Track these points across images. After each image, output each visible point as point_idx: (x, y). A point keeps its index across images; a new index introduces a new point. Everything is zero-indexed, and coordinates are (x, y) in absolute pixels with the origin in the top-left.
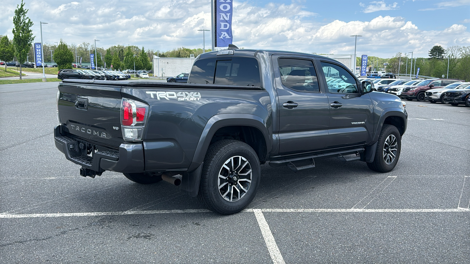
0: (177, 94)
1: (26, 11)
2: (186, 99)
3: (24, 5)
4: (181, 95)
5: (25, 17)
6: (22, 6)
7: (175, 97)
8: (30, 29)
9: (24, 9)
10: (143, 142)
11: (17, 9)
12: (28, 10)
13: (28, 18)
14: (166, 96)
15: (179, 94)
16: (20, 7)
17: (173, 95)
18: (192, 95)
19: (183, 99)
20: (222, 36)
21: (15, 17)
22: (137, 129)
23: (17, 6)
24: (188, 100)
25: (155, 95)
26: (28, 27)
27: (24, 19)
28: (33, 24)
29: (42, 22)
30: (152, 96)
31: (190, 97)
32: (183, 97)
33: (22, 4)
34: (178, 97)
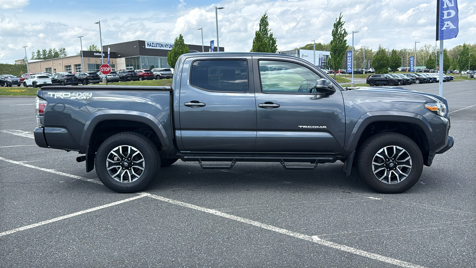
0: (71, 94)
1: (343, 23)
2: (77, 97)
3: (342, 17)
4: (75, 95)
5: (342, 29)
6: (340, 19)
7: (69, 96)
8: (345, 39)
9: (341, 22)
10: (44, 127)
11: (336, 22)
12: (345, 22)
13: (344, 29)
14: (62, 96)
15: (73, 94)
16: (338, 20)
17: (68, 95)
18: (84, 95)
19: (74, 98)
20: (445, 26)
21: (334, 30)
22: (40, 118)
23: (336, 19)
24: (79, 98)
25: (54, 95)
26: (344, 37)
27: (341, 31)
28: (348, 34)
29: (354, 32)
30: (51, 96)
31: (82, 96)
32: (76, 96)
33: (340, 17)
34: (71, 96)
